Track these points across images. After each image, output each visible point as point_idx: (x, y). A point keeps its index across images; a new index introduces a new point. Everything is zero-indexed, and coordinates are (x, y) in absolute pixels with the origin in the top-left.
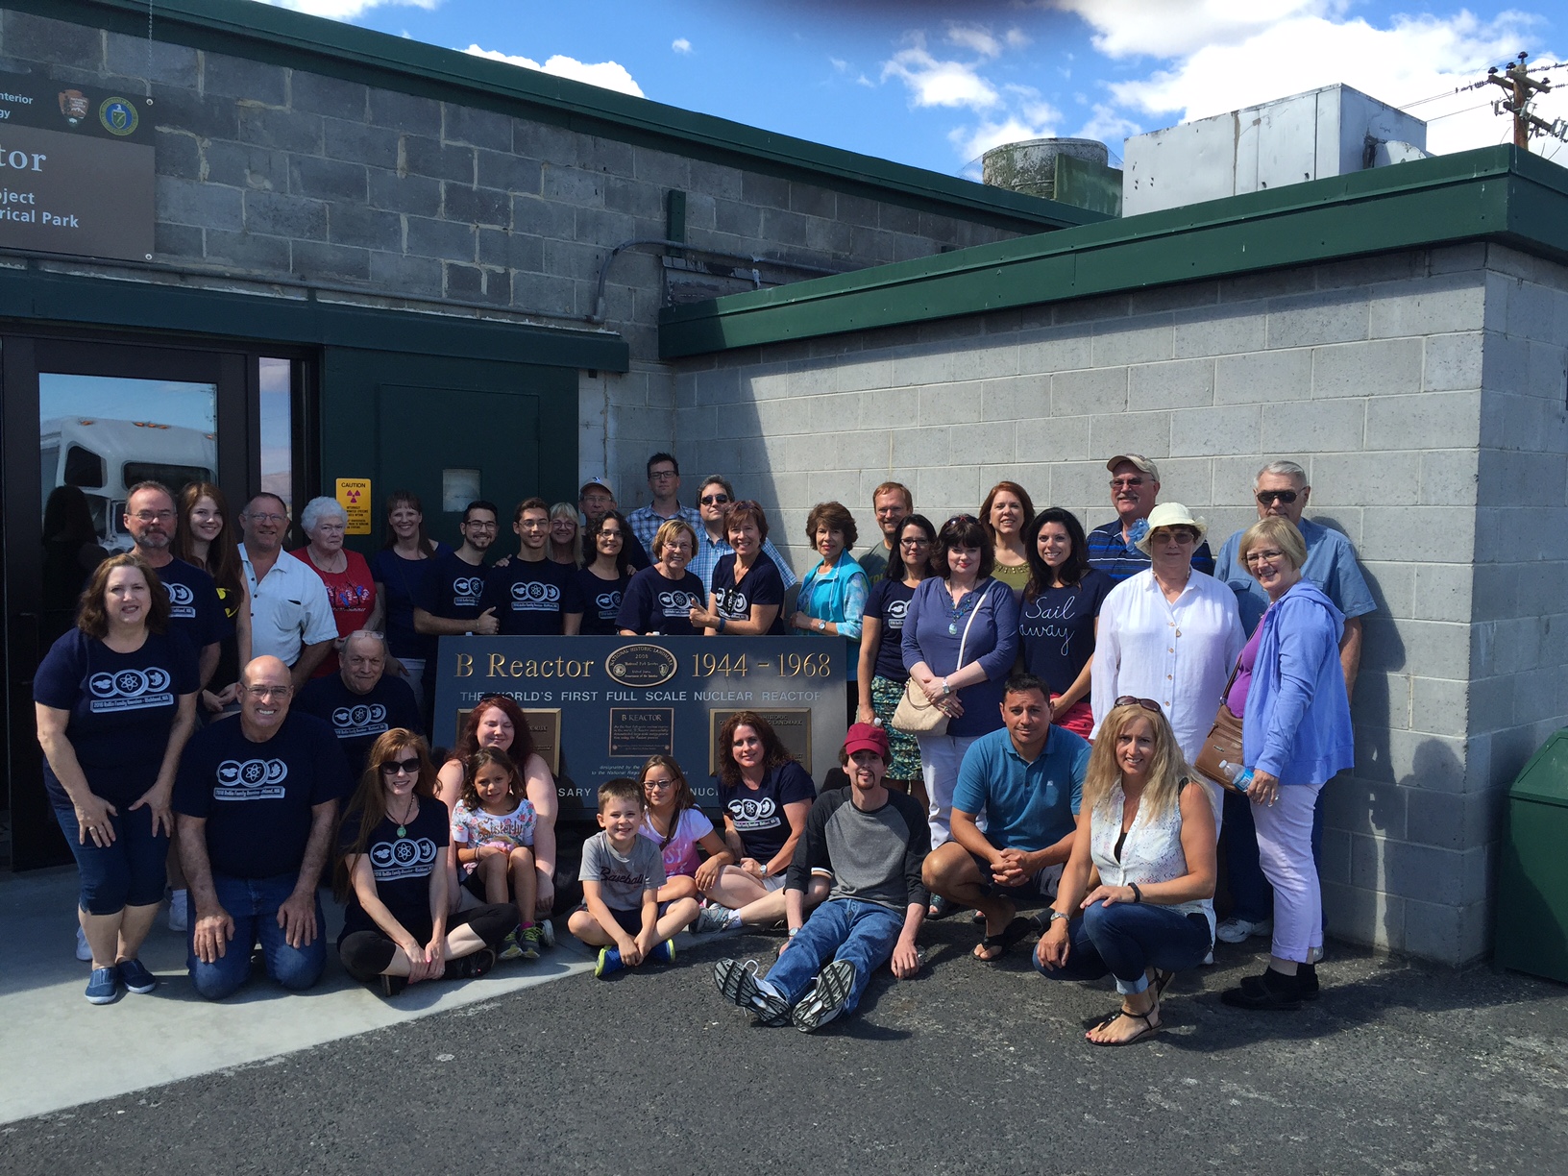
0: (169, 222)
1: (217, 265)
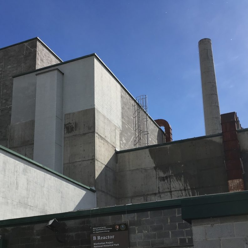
0: (132, 241)
1: (139, 247)
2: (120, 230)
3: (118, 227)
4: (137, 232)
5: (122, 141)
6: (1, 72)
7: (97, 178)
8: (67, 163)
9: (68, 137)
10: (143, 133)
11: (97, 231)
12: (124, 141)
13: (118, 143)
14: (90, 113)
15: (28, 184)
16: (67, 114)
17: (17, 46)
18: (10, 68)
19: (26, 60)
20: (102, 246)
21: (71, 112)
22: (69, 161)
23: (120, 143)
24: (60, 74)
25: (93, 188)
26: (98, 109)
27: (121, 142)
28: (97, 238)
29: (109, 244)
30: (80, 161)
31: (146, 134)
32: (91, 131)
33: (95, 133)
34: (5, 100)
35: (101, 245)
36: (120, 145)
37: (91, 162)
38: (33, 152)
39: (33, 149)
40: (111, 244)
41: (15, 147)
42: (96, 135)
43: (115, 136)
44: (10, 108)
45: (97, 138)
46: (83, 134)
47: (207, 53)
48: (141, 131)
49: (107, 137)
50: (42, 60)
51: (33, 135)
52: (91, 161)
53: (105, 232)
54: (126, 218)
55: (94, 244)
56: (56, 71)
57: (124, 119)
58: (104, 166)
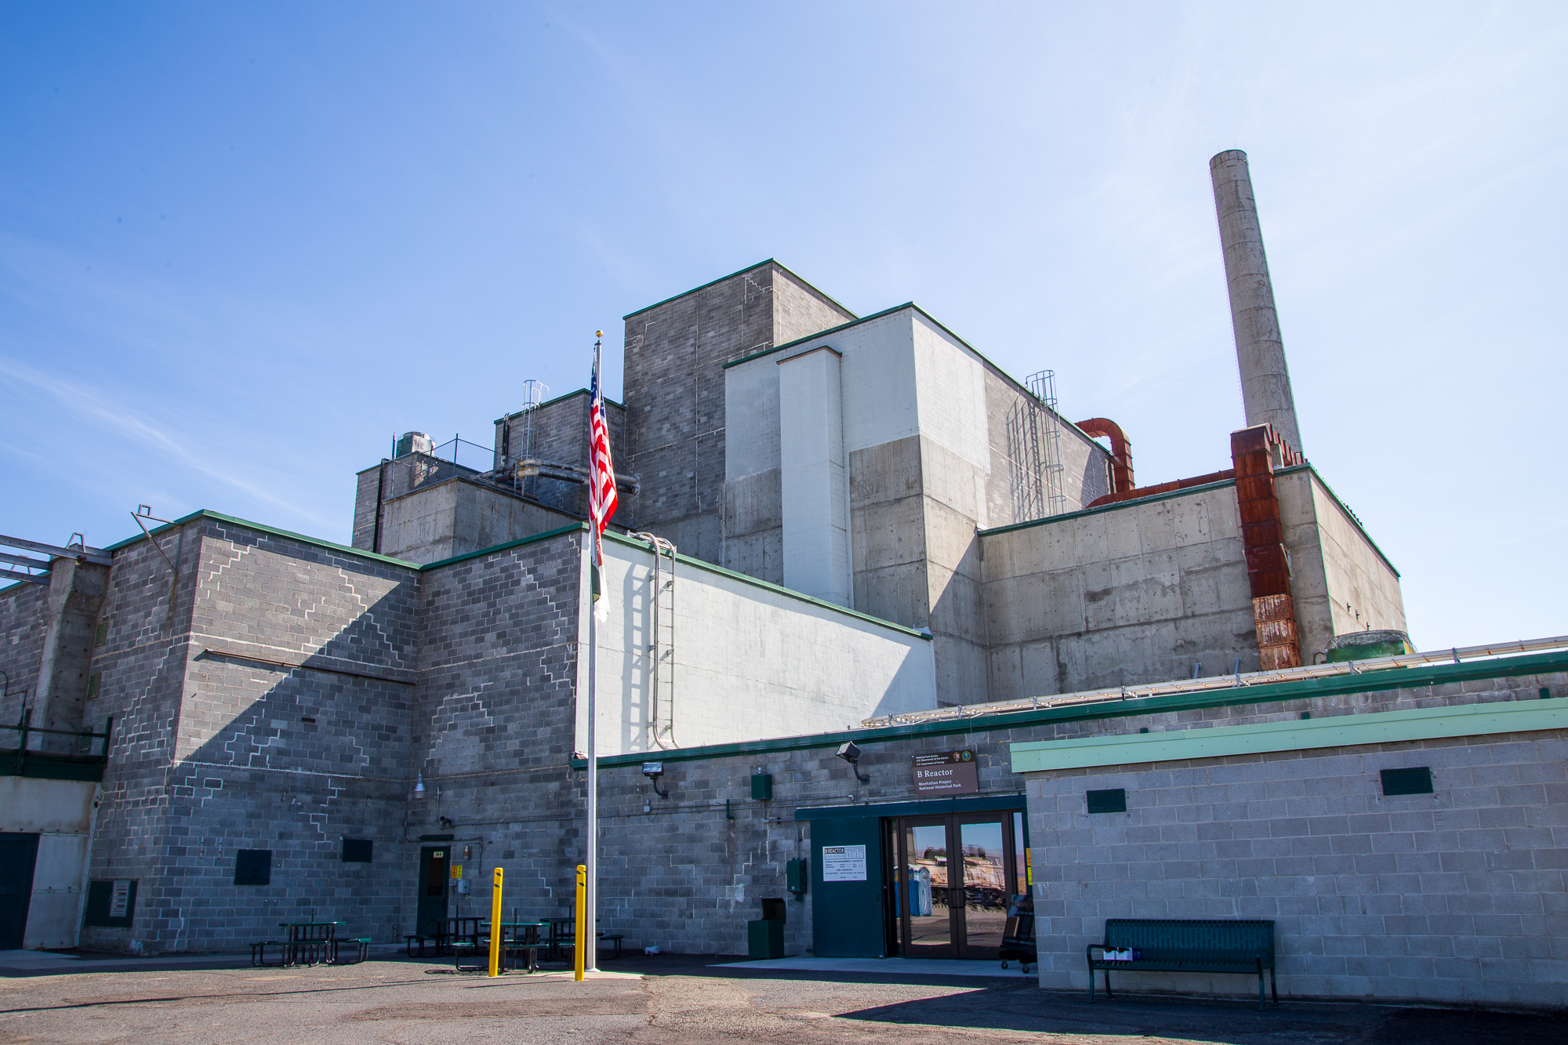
0: (982, 781)
1: (995, 789)
2: (961, 760)
3: (958, 756)
4: (990, 763)
5: (993, 502)
6: (693, 348)
7: (936, 607)
8: (862, 571)
9: (859, 509)
10: (1048, 469)
11: (924, 762)
12: (999, 501)
13: (982, 510)
14: (909, 450)
15: (782, 641)
16: (855, 453)
17: (727, 282)
18: (713, 337)
19: (750, 316)
20: (932, 788)
21: (863, 448)
22: (866, 565)
23: (988, 508)
24: (833, 358)
25: (927, 630)
26: (927, 436)
27: (991, 504)
28: (923, 774)
29: (944, 785)
30: (892, 566)
31: (1056, 471)
32: (913, 492)
33: (922, 497)
34: (705, 415)
35: (931, 786)
36: (988, 513)
37: (918, 569)
38: (782, 545)
39: (781, 538)
40: (948, 784)
41: (740, 536)
42: (926, 500)
43: (975, 494)
44: (721, 436)
45: (929, 507)
46: (896, 499)
47: (1237, 191)
48: (1043, 466)
49: (953, 500)
50: (786, 311)
51: (778, 506)
52: (916, 565)
53: (937, 764)
54: (971, 740)
55: (920, 784)
56: (824, 352)
57: (996, 443)
58: (950, 575)
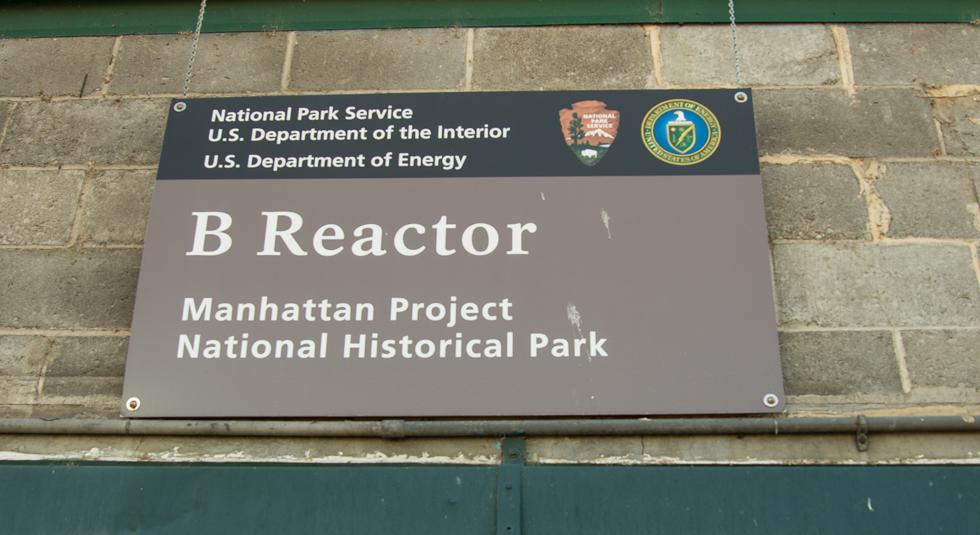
0: (813, 328)
3: (599, 126)
11: (268, 149)
20: (311, 350)
28: (248, 232)
29: (438, 331)
35: (302, 331)
40: (479, 330)
